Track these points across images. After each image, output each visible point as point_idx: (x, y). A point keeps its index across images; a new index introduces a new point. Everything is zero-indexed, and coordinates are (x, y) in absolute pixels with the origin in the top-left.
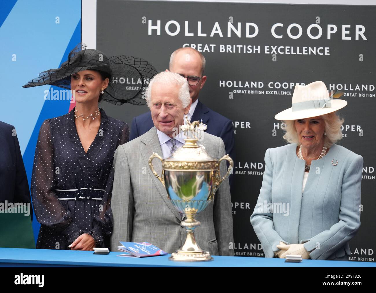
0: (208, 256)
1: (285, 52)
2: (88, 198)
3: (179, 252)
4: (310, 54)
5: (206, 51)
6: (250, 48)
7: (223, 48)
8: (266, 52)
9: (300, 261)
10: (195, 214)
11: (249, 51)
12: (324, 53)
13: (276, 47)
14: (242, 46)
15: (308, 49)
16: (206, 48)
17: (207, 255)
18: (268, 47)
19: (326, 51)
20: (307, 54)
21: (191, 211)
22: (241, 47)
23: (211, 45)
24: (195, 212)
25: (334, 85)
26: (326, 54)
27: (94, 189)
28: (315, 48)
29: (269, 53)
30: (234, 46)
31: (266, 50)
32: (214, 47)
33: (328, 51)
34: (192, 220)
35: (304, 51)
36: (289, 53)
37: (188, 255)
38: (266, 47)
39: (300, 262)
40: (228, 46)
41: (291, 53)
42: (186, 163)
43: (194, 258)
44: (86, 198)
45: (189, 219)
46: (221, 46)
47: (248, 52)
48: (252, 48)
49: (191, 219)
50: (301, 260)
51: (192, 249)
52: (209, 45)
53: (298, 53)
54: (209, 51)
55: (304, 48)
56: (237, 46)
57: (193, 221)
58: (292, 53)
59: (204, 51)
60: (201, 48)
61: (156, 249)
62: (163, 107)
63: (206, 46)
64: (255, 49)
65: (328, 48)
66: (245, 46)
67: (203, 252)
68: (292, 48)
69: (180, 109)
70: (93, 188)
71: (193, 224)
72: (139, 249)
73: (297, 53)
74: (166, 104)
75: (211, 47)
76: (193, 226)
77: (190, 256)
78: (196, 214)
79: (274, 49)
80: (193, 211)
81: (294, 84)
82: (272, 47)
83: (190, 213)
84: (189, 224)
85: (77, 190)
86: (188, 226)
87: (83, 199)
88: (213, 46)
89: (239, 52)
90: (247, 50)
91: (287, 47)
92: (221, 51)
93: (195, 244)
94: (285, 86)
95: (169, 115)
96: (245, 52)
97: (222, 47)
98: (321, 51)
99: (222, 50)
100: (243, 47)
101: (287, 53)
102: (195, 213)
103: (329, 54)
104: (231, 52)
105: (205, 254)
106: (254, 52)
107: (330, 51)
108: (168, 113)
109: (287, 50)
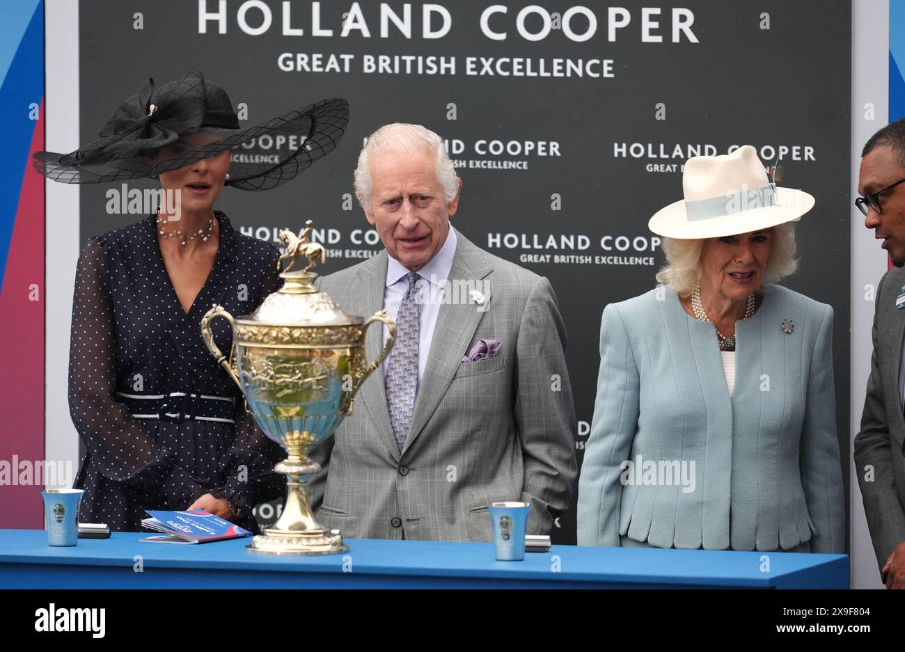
0: (336, 541)
1: (511, 72)
2: (188, 416)
3: (270, 533)
4: (569, 74)
5: (333, 70)
6: (432, 61)
7: (372, 63)
8: (469, 72)
9: (547, 549)
10: (307, 445)
11: (431, 69)
12: (601, 72)
13: (491, 60)
14: (413, 58)
15: (564, 65)
16: (333, 63)
17: (333, 539)
18: (474, 59)
19: (606, 68)
20: (562, 75)
21: (299, 439)
22: (412, 61)
23: (342, 56)
24: (309, 440)
25: (624, 145)
26: (606, 75)
27: (202, 397)
28: (580, 62)
29: (475, 73)
30: (397, 58)
31: (469, 66)
32: (350, 60)
33: (610, 69)
34: (300, 459)
35: (556, 68)
36: (522, 74)
37: (290, 541)
38: (469, 60)
39: (547, 551)
40: (381, 58)
41: (525, 74)
42: (287, 330)
43: (302, 546)
44: (182, 416)
45: (294, 458)
46: (366, 57)
47: (429, 72)
48: (437, 63)
49: (298, 457)
50: (549, 547)
51: (301, 527)
52: (339, 57)
53: (543, 74)
54: (338, 70)
55: (556, 61)
56: (404, 58)
57: (303, 463)
58: (529, 73)
59: (327, 70)
60: (320, 63)
61: (225, 523)
62: (406, 205)
63: (333, 58)
64: (443, 65)
65: (611, 62)
66: (420, 59)
67: (325, 534)
68: (529, 61)
69: (442, 206)
70: (198, 394)
71: (301, 469)
72: (188, 524)
73: (538, 72)
74: (413, 198)
75: (343, 60)
76: (300, 474)
77: (295, 541)
78: (311, 445)
79: (487, 65)
80: (303, 439)
81: (533, 145)
82: (483, 60)
83: (297, 444)
84: (295, 469)
85: (162, 397)
86: (292, 473)
87: (176, 418)
88: (347, 58)
89: (408, 71)
90: (426, 67)
91: (516, 60)
92: (366, 70)
93: (307, 516)
94: (514, 148)
95: (422, 223)
96: (420, 71)
97: (368, 61)
98: (596, 68)
99: (370, 67)
100: (417, 60)
101: (516, 73)
102: (310, 443)
103: (612, 76)
104: (389, 71)
105: (329, 537)
106: (443, 72)
107: (615, 68)
108: (418, 217)
109: (516, 67)
